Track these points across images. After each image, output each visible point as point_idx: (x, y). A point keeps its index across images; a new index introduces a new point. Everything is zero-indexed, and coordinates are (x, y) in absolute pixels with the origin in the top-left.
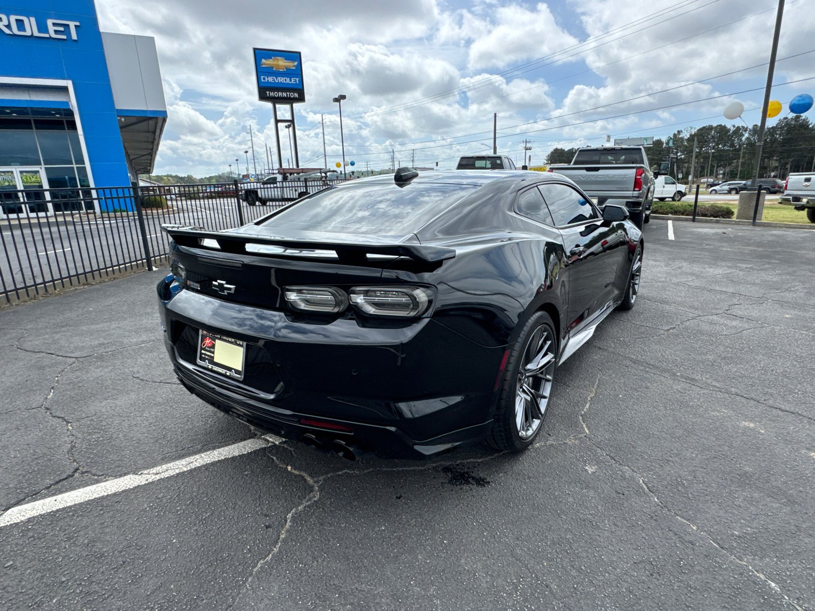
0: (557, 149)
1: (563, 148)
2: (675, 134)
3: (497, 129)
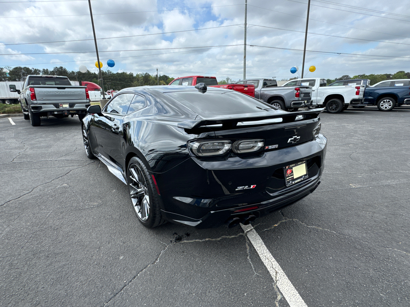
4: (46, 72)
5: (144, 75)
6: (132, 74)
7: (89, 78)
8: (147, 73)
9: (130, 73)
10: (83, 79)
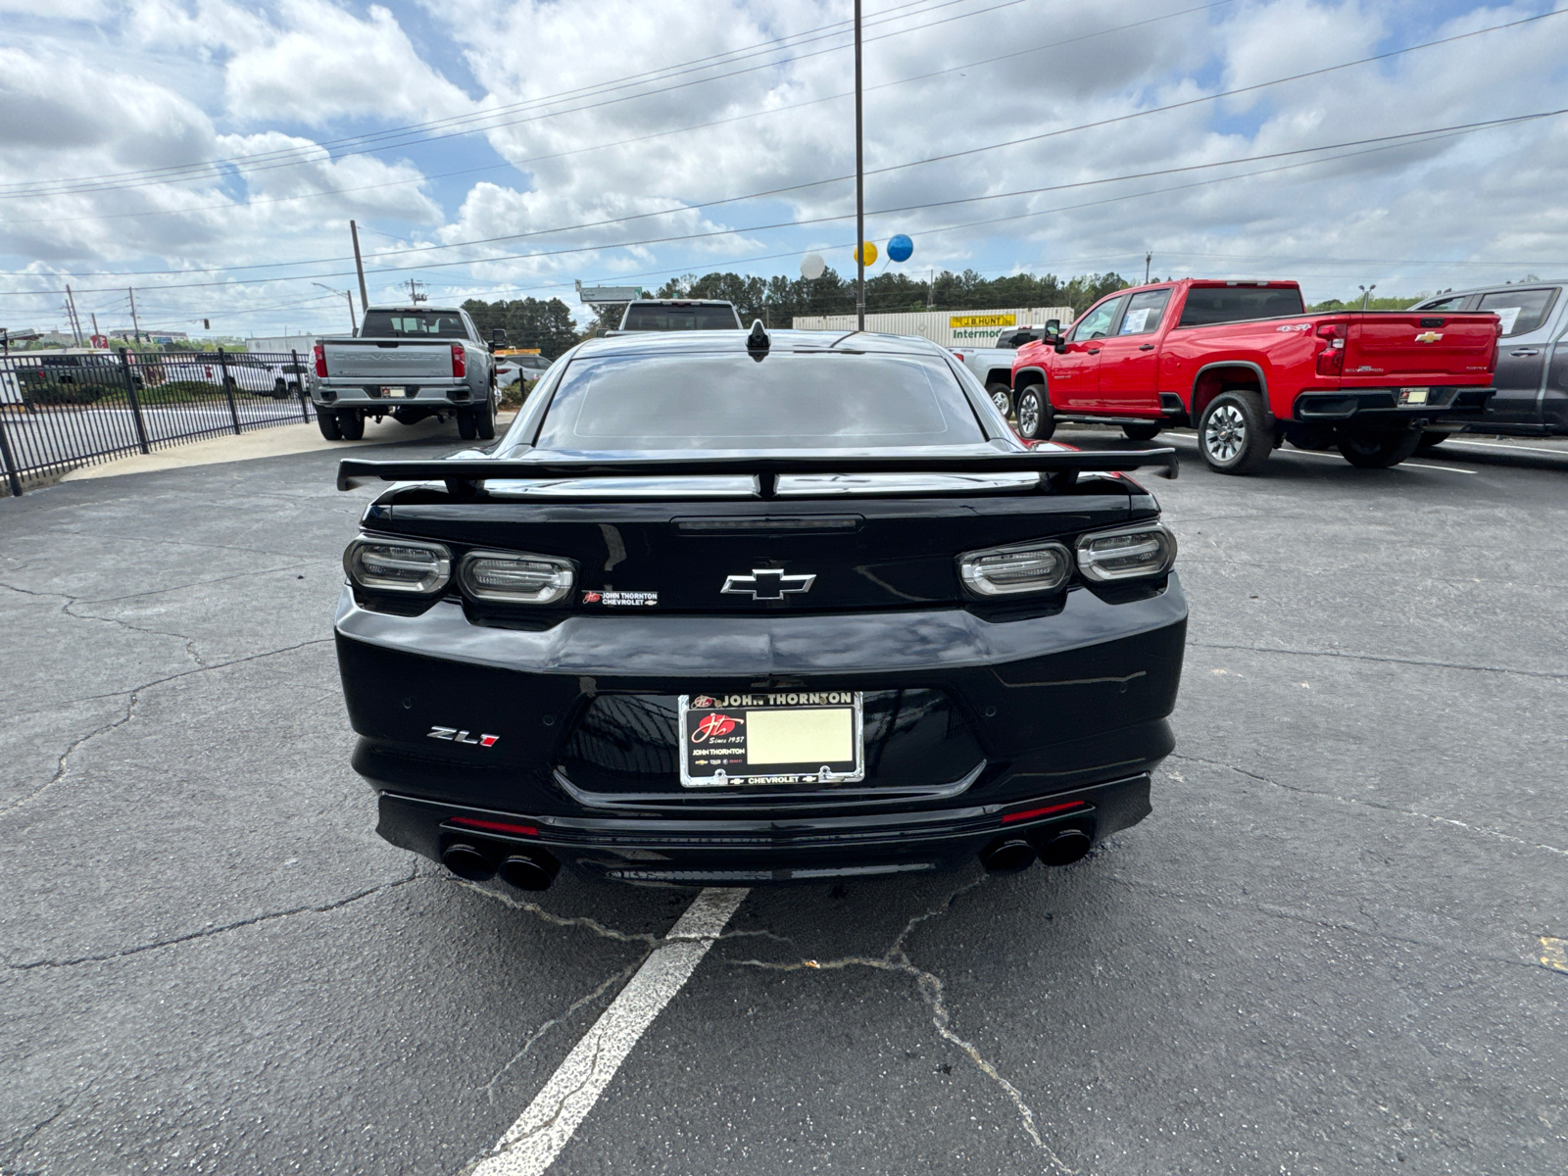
0: (470, 300)
1: (483, 300)
2: (668, 285)
3: (362, 253)
4: (779, 284)
5: (1098, 284)
6: (1055, 279)
7: (901, 301)
8: (1112, 274)
9: (1045, 276)
10: (881, 304)
